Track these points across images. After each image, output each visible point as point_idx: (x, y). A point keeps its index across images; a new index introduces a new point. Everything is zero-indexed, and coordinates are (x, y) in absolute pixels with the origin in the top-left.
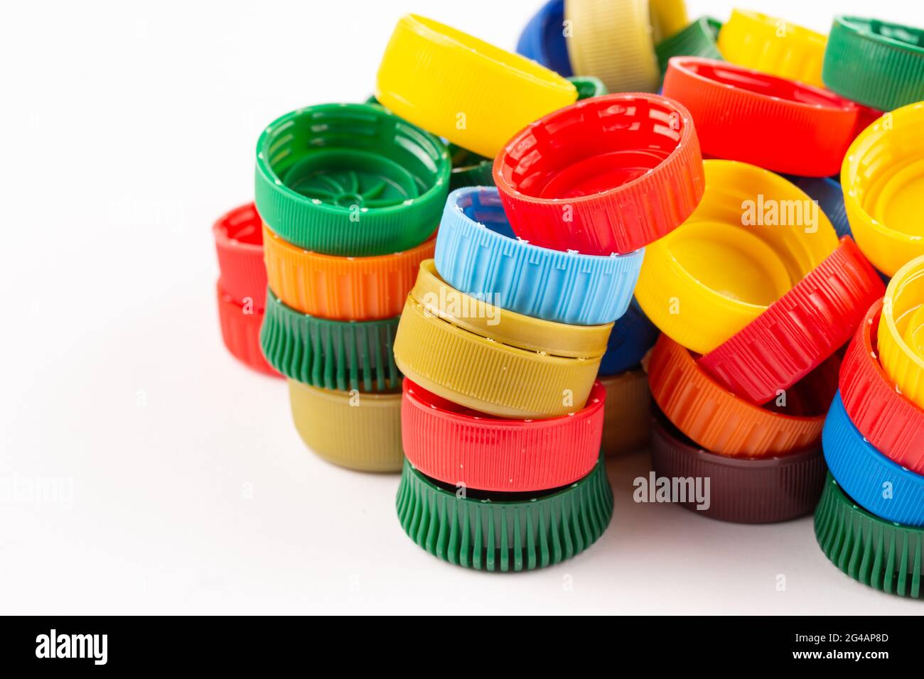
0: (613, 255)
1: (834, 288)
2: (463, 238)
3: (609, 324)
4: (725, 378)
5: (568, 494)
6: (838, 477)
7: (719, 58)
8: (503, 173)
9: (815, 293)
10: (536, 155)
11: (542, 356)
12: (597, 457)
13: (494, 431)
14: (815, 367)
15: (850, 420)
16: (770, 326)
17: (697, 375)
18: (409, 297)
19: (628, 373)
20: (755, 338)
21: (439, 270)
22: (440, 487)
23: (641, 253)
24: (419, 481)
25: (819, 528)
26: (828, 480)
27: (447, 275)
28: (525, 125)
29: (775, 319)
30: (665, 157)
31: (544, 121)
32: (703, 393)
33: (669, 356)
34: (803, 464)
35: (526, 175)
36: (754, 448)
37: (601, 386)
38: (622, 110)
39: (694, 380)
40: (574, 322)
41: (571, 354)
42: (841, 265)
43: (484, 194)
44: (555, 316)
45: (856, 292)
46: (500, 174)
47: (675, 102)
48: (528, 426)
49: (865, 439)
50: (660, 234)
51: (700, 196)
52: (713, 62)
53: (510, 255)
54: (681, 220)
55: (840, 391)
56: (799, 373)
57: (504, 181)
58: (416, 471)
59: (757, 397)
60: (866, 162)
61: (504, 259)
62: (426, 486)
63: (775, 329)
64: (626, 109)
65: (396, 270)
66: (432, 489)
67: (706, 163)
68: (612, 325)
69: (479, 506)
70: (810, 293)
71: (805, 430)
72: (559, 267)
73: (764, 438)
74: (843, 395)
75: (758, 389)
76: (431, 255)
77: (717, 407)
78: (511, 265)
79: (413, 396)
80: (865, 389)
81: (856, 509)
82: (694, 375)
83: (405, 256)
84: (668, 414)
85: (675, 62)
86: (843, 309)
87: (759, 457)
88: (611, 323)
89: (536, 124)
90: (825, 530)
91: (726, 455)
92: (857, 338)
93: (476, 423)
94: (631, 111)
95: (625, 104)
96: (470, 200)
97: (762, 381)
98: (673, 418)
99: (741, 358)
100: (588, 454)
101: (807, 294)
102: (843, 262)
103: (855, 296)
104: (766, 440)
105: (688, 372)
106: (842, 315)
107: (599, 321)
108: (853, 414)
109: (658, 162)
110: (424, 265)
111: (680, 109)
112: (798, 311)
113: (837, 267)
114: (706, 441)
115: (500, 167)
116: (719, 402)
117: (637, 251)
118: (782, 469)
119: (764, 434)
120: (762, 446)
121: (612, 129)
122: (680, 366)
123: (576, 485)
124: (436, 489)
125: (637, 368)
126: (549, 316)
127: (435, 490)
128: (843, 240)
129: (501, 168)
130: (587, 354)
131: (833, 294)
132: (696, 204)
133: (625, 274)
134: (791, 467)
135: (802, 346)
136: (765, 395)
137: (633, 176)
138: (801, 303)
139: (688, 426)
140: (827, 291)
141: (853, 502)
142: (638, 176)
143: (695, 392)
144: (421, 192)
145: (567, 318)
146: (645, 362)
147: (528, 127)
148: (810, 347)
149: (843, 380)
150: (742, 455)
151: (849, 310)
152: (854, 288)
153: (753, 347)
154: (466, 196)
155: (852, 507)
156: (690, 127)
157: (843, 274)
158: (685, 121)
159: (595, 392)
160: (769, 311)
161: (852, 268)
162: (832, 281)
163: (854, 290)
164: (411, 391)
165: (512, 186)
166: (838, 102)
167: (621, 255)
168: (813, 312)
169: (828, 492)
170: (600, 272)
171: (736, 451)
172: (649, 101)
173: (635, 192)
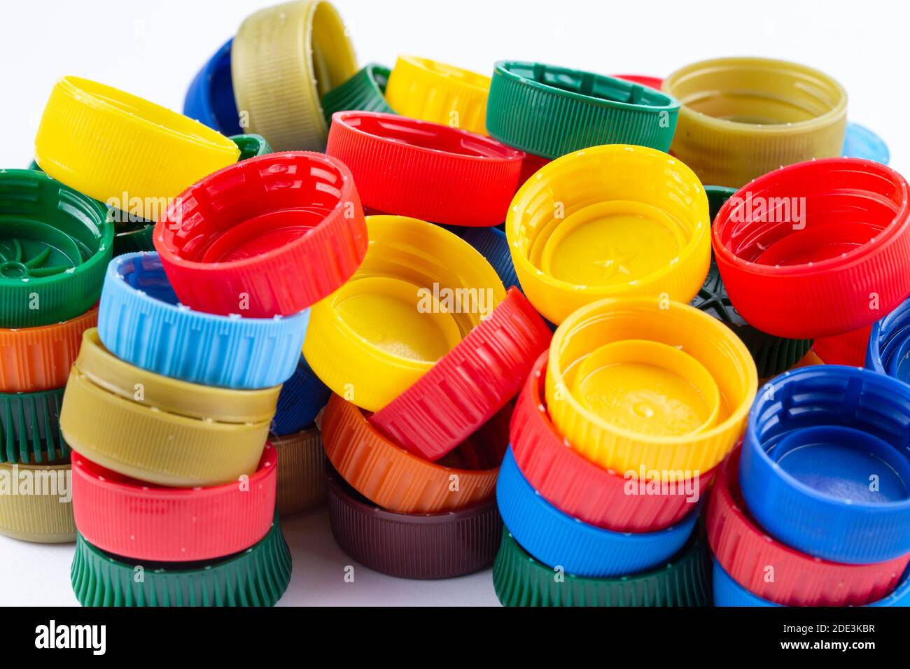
0: (277, 318)
1: (502, 342)
2: (124, 307)
3: (277, 386)
4: (397, 435)
5: (246, 558)
6: (513, 529)
7: (386, 110)
8: (164, 237)
9: (483, 347)
10: (198, 217)
11: (208, 423)
12: (272, 520)
13: (163, 501)
14: (485, 421)
15: (521, 473)
16: (438, 382)
17: (368, 434)
18: (73, 368)
19: (302, 432)
20: (423, 393)
21: (102, 338)
22: (114, 558)
23: (306, 315)
24: (91, 553)
25: (498, 580)
26: (504, 533)
27: (110, 344)
28: (185, 188)
29: (444, 375)
30: (327, 214)
31: (204, 182)
32: (376, 451)
33: (341, 415)
34: (479, 517)
35: (188, 238)
36: (429, 504)
37: (273, 448)
38: (283, 169)
39: (367, 438)
40: (241, 386)
41: (239, 419)
42: (507, 317)
43: (147, 259)
44: (221, 382)
45: (524, 344)
46: (161, 239)
47: (335, 159)
48: (198, 493)
49: (537, 493)
50: (322, 294)
51: (363, 254)
52: (377, 114)
53: (172, 322)
54: (344, 279)
55: (511, 445)
56: (470, 428)
57: (164, 246)
58: (87, 543)
59: (430, 454)
60: (529, 212)
61: (166, 327)
62: (98, 558)
63: (444, 385)
64: (287, 167)
65: (61, 339)
66: (104, 561)
67: (368, 218)
68: (279, 388)
69: (153, 577)
70: (477, 347)
71: (480, 484)
72: (221, 332)
73: (439, 493)
74: (514, 447)
75: (430, 446)
76: (94, 323)
77: (390, 464)
78: (173, 332)
79: (81, 467)
80: (535, 443)
81: (532, 562)
82: (366, 433)
83: (70, 324)
84: (342, 474)
85: (337, 117)
86: (511, 361)
87: (434, 512)
88: (280, 385)
89: (196, 186)
90: (503, 585)
91: (401, 513)
92: (525, 390)
93: (145, 493)
94: (292, 170)
95: (286, 163)
96: (133, 266)
97: (433, 437)
98: (348, 477)
99: (411, 414)
100: (263, 518)
101: (474, 348)
102: (510, 314)
103: (523, 348)
104: (441, 495)
105: (359, 431)
106: (510, 367)
107: (266, 384)
108: (524, 468)
109: (320, 220)
110: (87, 334)
111: (341, 167)
112: (466, 366)
113: (504, 319)
114: (381, 499)
115: (160, 232)
116: (391, 460)
117: (302, 312)
118: (458, 524)
119: (439, 490)
120: (438, 501)
121: (274, 188)
122: (351, 424)
123: (250, 550)
124: (109, 561)
125: (311, 426)
126: (215, 381)
127: (107, 562)
128: (510, 290)
129: (162, 233)
130: (255, 419)
131: (501, 347)
132: (359, 261)
133: (290, 336)
134: (468, 521)
135: (472, 401)
136: (436, 451)
137: (297, 235)
138: (469, 358)
139: (362, 485)
140: (495, 345)
141: (529, 555)
142: (302, 235)
143: (367, 450)
144: (86, 258)
145: (233, 383)
146: (318, 420)
147: (189, 189)
148: (479, 402)
149: (513, 434)
150: (417, 512)
151: (517, 362)
152: (521, 340)
153: (422, 403)
154: (127, 263)
155: (528, 560)
156: (350, 184)
157: (510, 326)
158: (345, 178)
159: (267, 455)
160: (436, 367)
161: (518, 319)
162: (499, 333)
163: (522, 343)
164: (79, 463)
165: (173, 251)
166: (502, 150)
167: (286, 316)
168: (481, 367)
169: (504, 545)
170: (264, 336)
171: (411, 508)
172: (310, 159)
173: (295, 253)
